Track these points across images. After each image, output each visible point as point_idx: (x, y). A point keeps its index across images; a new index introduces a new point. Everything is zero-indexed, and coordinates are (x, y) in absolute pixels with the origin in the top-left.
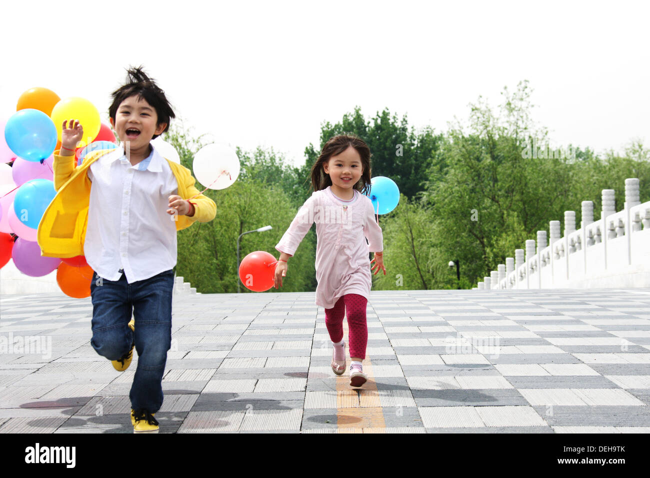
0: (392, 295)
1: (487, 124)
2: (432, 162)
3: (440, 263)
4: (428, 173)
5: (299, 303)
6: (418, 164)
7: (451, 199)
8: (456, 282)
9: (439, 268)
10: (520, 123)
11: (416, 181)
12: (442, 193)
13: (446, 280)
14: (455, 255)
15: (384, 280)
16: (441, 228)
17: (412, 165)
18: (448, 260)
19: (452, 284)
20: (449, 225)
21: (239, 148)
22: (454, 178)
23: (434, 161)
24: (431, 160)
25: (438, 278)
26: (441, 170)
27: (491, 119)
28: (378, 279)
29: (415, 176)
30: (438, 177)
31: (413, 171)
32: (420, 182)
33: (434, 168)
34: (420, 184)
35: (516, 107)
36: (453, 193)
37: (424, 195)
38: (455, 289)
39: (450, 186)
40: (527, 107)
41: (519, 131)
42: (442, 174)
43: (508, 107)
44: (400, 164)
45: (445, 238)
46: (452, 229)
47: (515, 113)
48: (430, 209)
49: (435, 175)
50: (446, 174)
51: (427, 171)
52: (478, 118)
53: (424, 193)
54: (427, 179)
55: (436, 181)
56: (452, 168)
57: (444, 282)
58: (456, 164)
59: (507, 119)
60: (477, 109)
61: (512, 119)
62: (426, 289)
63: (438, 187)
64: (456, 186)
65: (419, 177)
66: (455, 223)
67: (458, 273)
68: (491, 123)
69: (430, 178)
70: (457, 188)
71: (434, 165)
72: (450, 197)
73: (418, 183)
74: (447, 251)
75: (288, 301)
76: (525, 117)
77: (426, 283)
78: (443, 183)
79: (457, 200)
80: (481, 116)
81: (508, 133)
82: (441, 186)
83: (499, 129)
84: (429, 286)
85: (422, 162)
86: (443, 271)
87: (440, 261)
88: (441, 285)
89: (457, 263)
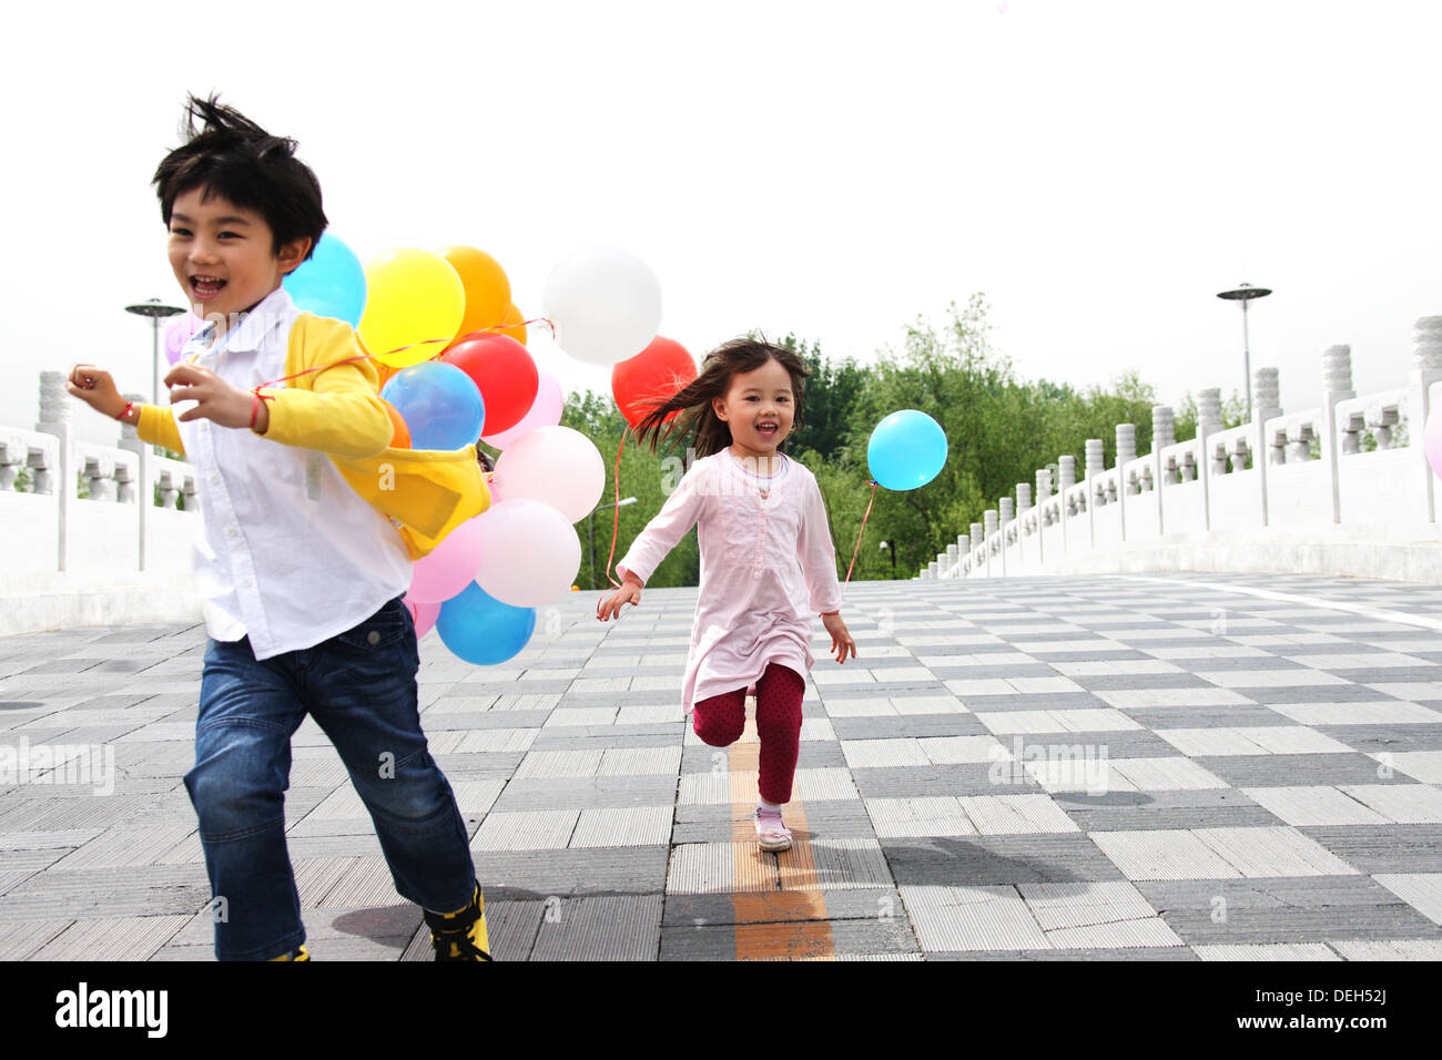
1: (929, 352)
2: (855, 407)
3: (868, 545)
4: (850, 421)
6: (836, 409)
8: (891, 569)
9: (868, 551)
10: (974, 351)
13: (877, 568)
14: (889, 533)
17: (827, 410)
18: (879, 541)
19: (886, 572)
21: (589, 392)
23: (858, 405)
24: (854, 404)
25: (867, 566)
26: (867, 417)
27: (935, 345)
30: (864, 427)
31: (829, 419)
32: (839, 434)
33: (858, 414)
34: (839, 437)
35: (968, 329)
37: (845, 451)
38: (889, 579)
40: (983, 330)
41: (973, 361)
42: (870, 422)
43: (958, 329)
44: (811, 409)
45: (874, 511)
46: (884, 498)
47: (967, 337)
48: (852, 471)
49: (858, 425)
51: (848, 418)
52: (917, 344)
53: (845, 448)
54: (848, 430)
57: (874, 570)
59: (955, 346)
60: (915, 333)
61: (964, 346)
65: (837, 426)
67: (893, 558)
68: (934, 351)
69: (853, 428)
73: (837, 435)
74: (878, 528)
75: (659, 600)
76: (980, 343)
80: (920, 342)
81: (957, 366)
83: (946, 359)
85: (842, 407)
86: (872, 555)
87: (869, 542)
88: (870, 575)
89: (891, 544)
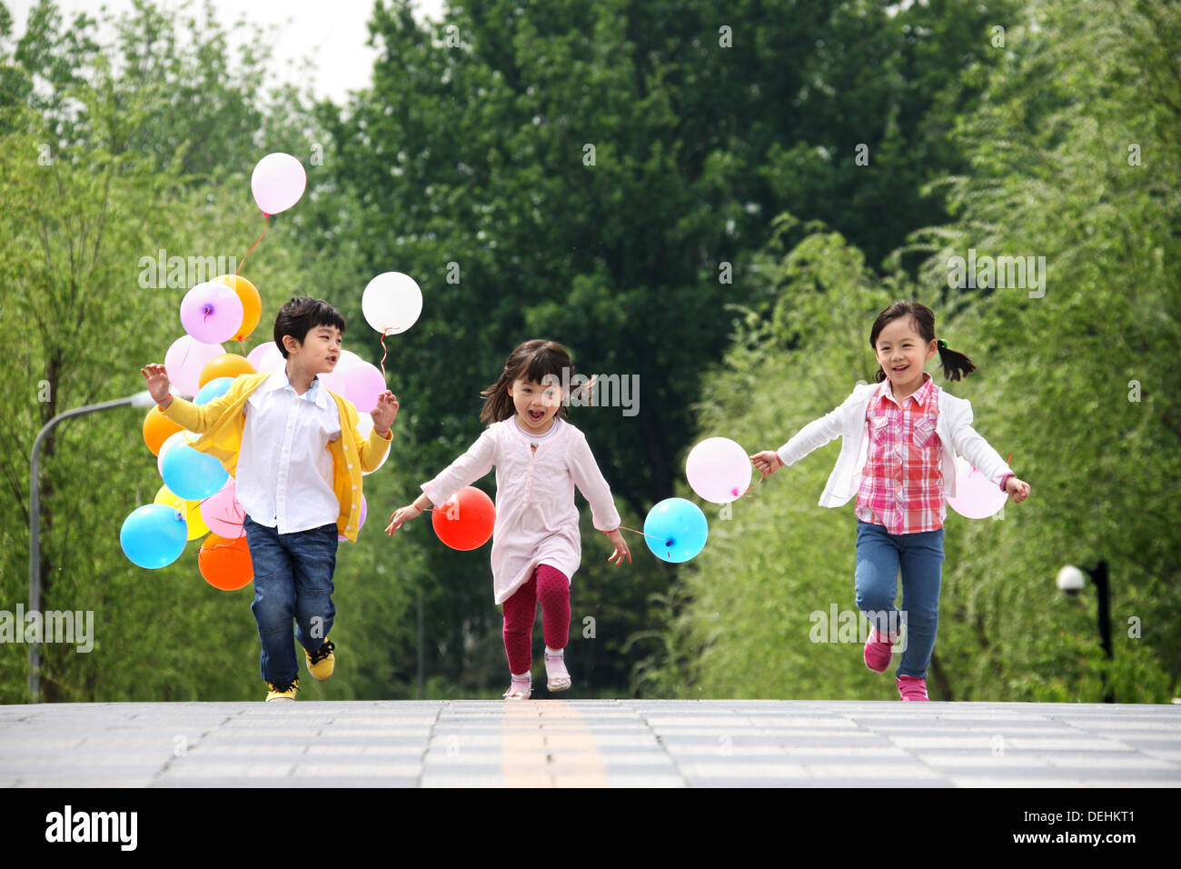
0: (777, 721)
2: (986, 84)
3: (1014, 576)
4: (966, 134)
5: (331, 751)
6: (917, 92)
7: (1076, 261)
8: (1095, 665)
9: (1012, 599)
11: (908, 175)
12: (1031, 235)
13: (1044, 659)
14: (1093, 537)
15: (741, 654)
16: (1023, 405)
17: (886, 95)
18: (1059, 563)
19: (1077, 676)
20: (1065, 392)
22: (1091, 159)
23: (998, 79)
24: (985, 74)
25: (1007, 648)
26: (1029, 123)
28: (714, 643)
29: (903, 151)
30: (1014, 157)
31: (892, 128)
32: (926, 180)
33: (997, 111)
34: (926, 190)
36: (1086, 236)
37: (944, 242)
38: (1085, 701)
39: (1075, 199)
42: (1036, 140)
44: (829, 91)
45: (1039, 455)
46: (1075, 413)
48: (973, 310)
49: (997, 149)
50: (1053, 142)
51: (961, 124)
53: (945, 232)
54: (960, 167)
55: (1006, 174)
56: (1084, 113)
57: (1035, 667)
58: (1106, 93)
62: (948, 696)
63: (1014, 206)
64: (1104, 199)
65: (919, 153)
66: (1096, 381)
67: (1105, 628)
69: (979, 160)
70: (1107, 210)
71: (998, 100)
72: (1071, 252)
73: (913, 185)
74: (1048, 517)
75: (277, 741)
77: (947, 668)
78: (1039, 186)
79: (1104, 270)
82: (1030, 201)
84: (959, 686)
85: (940, 85)
86: (1029, 610)
87: (1019, 566)
88: (1023, 683)
89: (1098, 575)
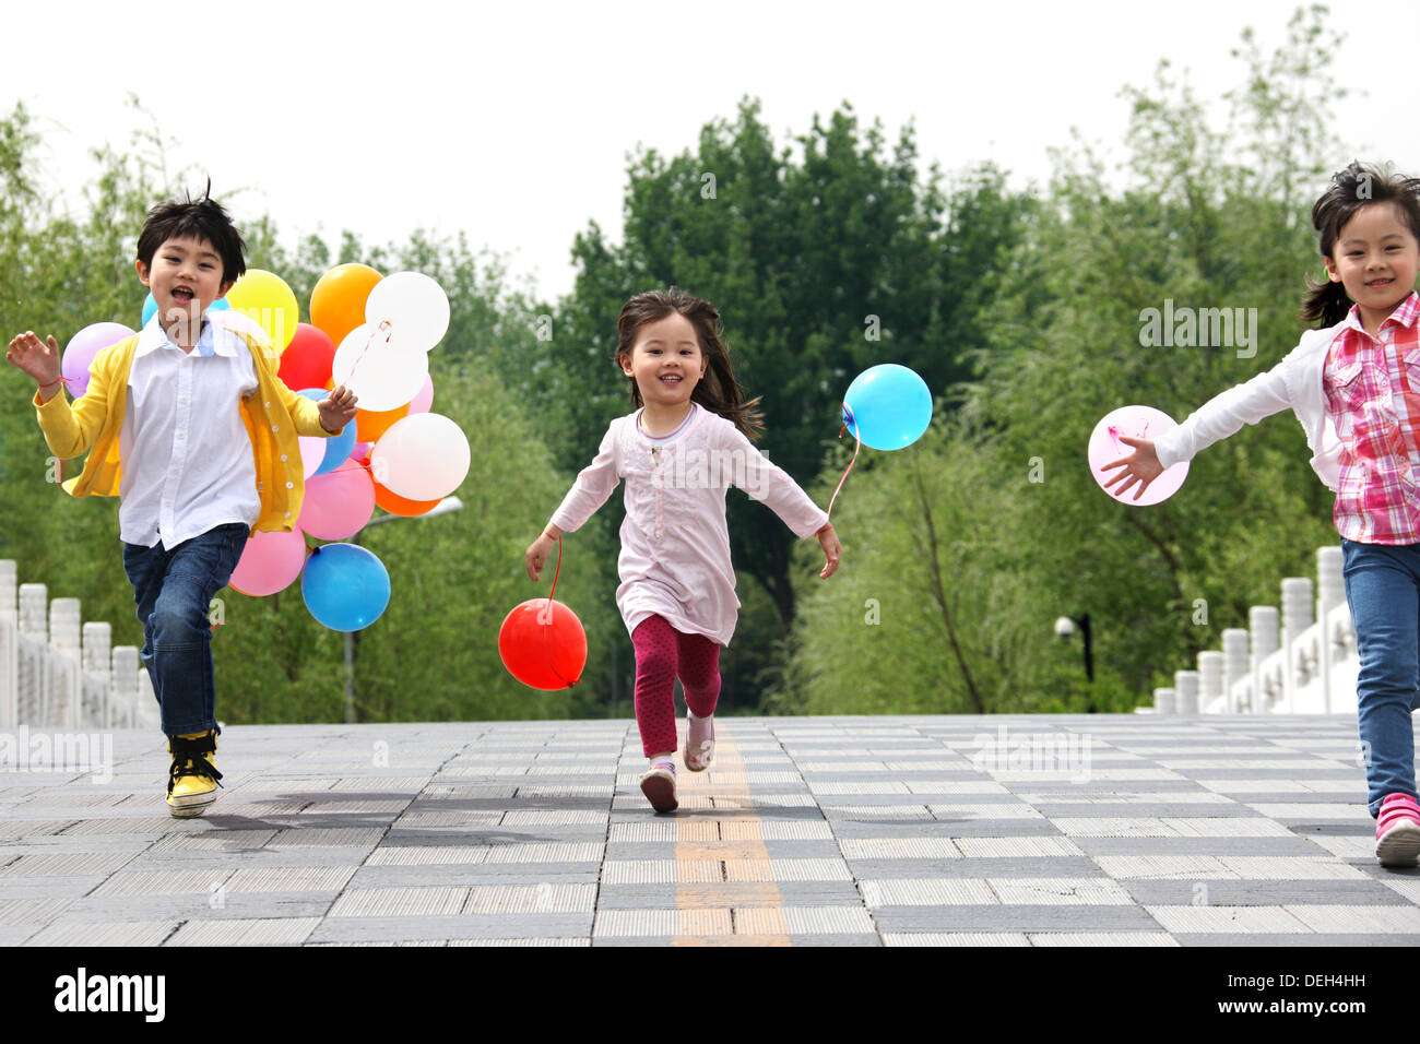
0: (865, 732)
1: (1186, 154)
2: (998, 286)
3: (1026, 625)
4: (986, 320)
5: (553, 757)
6: (952, 292)
7: (1065, 407)
8: (1081, 687)
9: (1024, 641)
10: (1298, 151)
11: (947, 349)
12: (1033, 389)
13: (1047, 682)
14: (1078, 597)
15: (838, 682)
16: (1030, 505)
17: (930, 293)
18: (1055, 615)
19: (1069, 693)
20: (1058, 498)
21: (349, 236)
22: (1072, 336)
23: (1007, 282)
24: (997, 278)
25: (1021, 675)
26: (1028, 310)
27: (1201, 139)
28: (816, 675)
29: (943, 332)
30: (1019, 335)
31: (935, 315)
32: (959, 351)
33: (1007, 303)
35: (1283, 97)
36: (1070, 390)
37: (972, 394)
38: (1077, 711)
39: (1062, 364)
40: (1323, 99)
41: (1294, 177)
42: (1035, 323)
43: (1256, 96)
44: (892, 291)
45: (1042, 541)
46: (1066, 511)
47: (1283, 119)
48: (992, 442)
49: (1007, 330)
50: (1046, 324)
51: (983, 313)
52: (1156, 135)
53: (973, 387)
54: (982, 343)
55: (1013, 347)
56: (1066, 305)
57: (1040, 687)
58: (1080, 291)
59: (1252, 138)
60: (1154, 107)
61: (1270, 136)
62: (980, 710)
63: (1020, 369)
64: (1082, 364)
65: (954, 333)
67: (1088, 659)
68: (1199, 152)
69: (994, 338)
70: (1085, 372)
71: (1010, 294)
72: (1060, 401)
73: (950, 356)
74: (1049, 583)
75: (516, 751)
76: (1314, 133)
77: (980, 689)
78: (1037, 356)
79: (1084, 413)
80: (1163, 128)
81: (1255, 189)
82: (1031, 366)
83: (1226, 172)
84: (988, 702)
85: (968, 286)
86: (1036, 650)
87: (1028, 618)
88: (1028, 699)
89: (1083, 623)
